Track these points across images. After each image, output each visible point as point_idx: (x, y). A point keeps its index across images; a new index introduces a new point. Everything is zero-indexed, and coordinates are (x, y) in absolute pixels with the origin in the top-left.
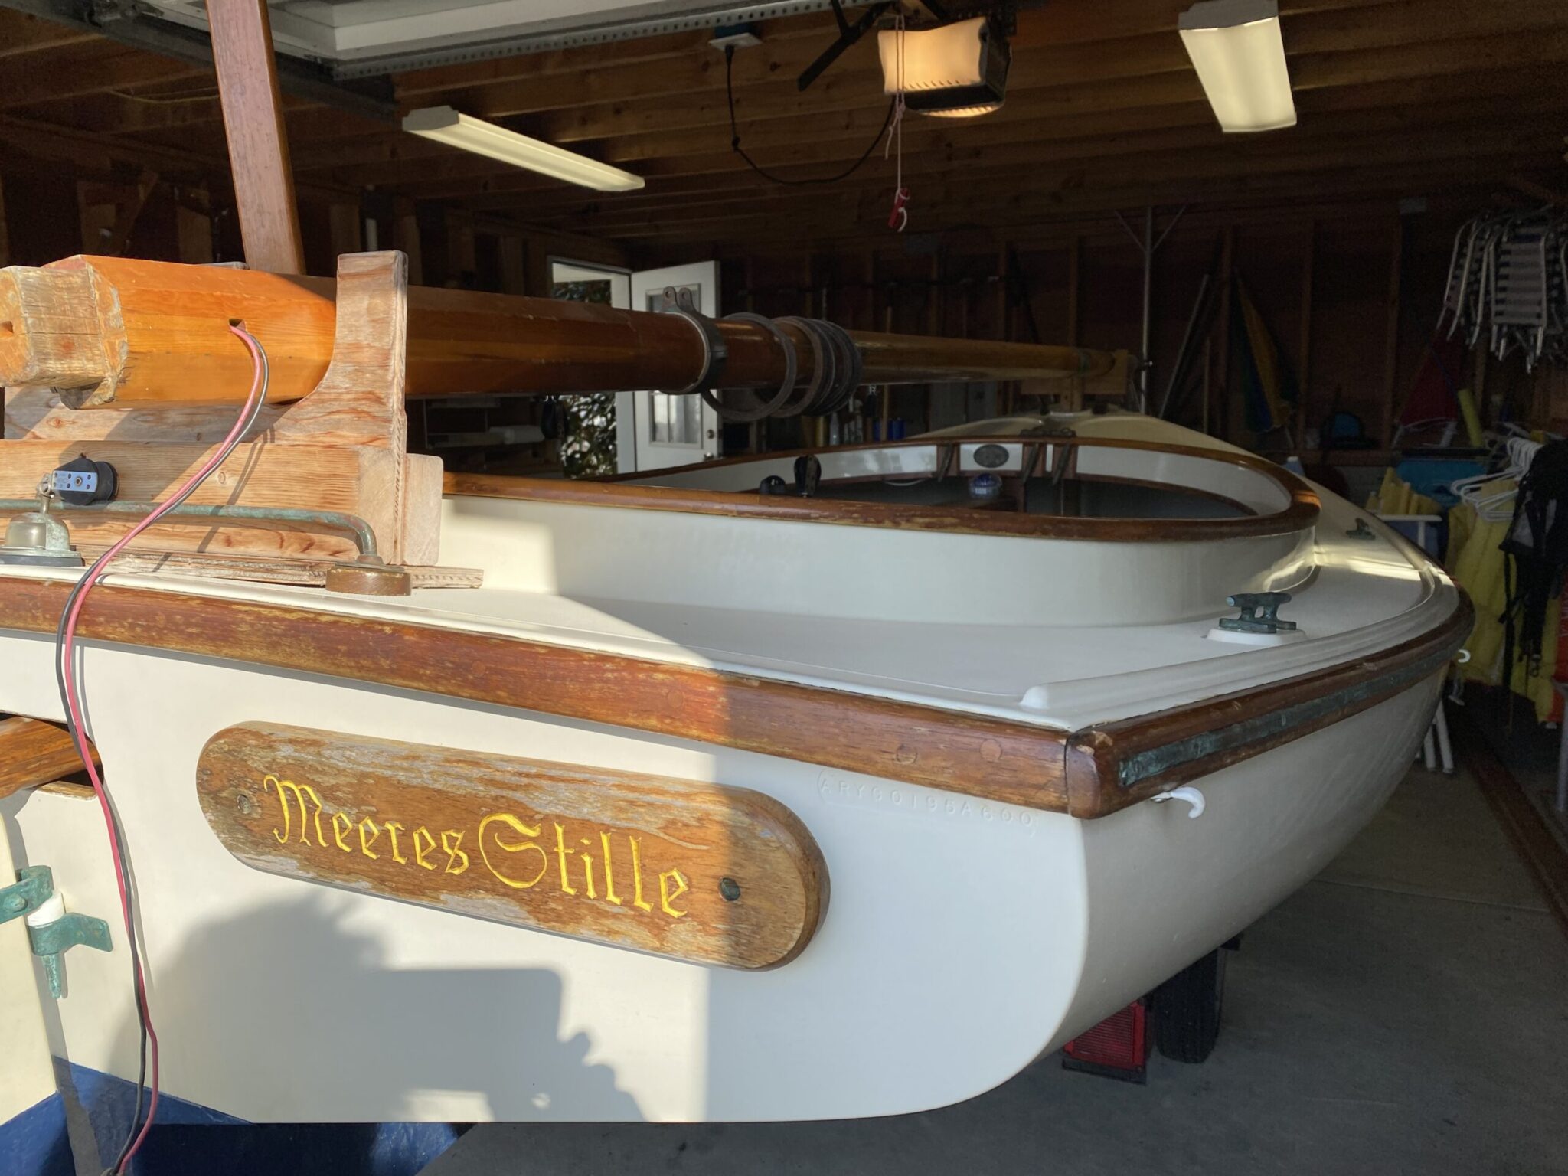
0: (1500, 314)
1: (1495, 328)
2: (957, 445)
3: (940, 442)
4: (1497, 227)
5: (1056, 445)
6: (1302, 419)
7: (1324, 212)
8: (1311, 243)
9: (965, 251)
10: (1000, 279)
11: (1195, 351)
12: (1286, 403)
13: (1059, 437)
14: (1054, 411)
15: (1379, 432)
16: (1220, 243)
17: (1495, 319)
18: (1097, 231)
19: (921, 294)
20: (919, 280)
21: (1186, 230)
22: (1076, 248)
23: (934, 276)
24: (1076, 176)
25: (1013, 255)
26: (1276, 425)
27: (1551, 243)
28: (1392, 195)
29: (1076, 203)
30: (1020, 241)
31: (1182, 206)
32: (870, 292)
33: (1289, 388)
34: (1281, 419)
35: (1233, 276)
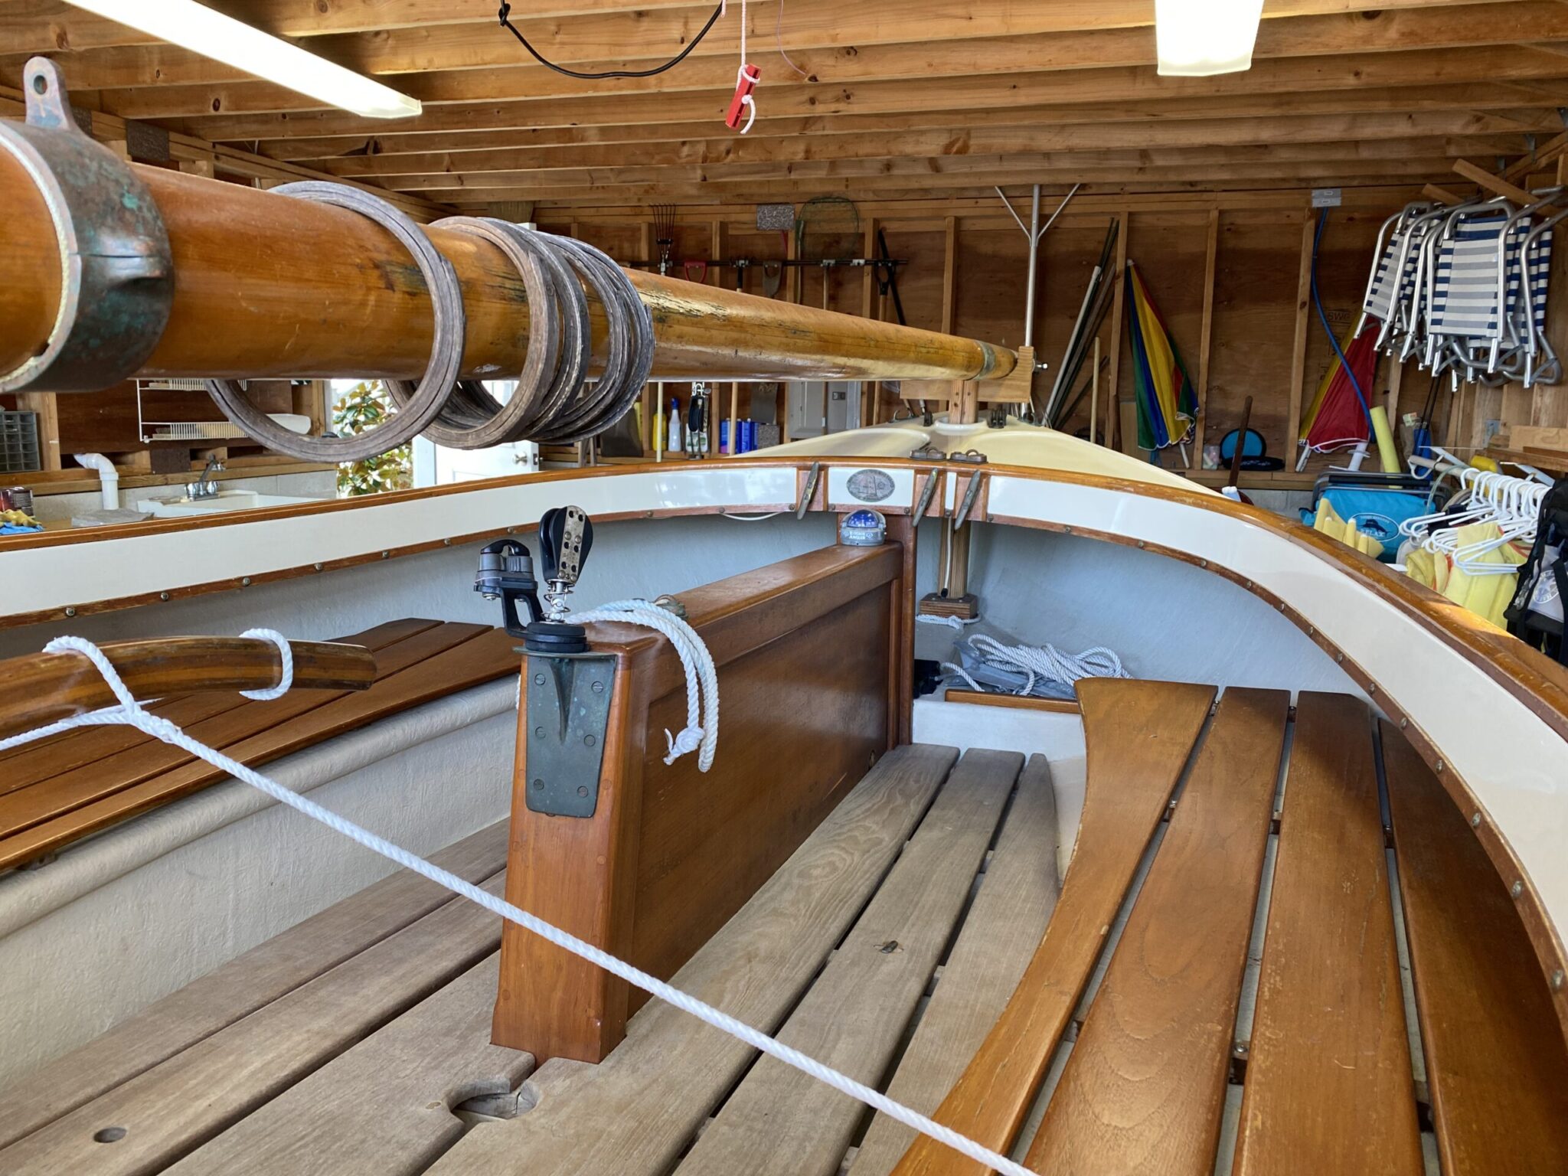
0: (1436, 322)
1: (1431, 339)
2: (823, 468)
3: (802, 463)
4: (1435, 222)
5: (960, 474)
6: (1200, 435)
7: (1230, 201)
8: (1215, 235)
9: (827, 228)
10: (866, 263)
11: (1082, 354)
12: (1183, 417)
13: (963, 462)
14: (941, 421)
15: (1284, 452)
16: (1113, 233)
17: (1430, 328)
18: (977, 212)
19: (775, 275)
20: (774, 258)
21: (1074, 215)
22: (952, 230)
23: (791, 256)
24: (957, 140)
25: (880, 236)
26: (1172, 441)
27: (1511, 240)
28: (1303, 185)
29: (958, 174)
30: (889, 219)
31: (1073, 185)
32: (717, 270)
33: (1187, 399)
34: (1178, 434)
35: (1127, 269)
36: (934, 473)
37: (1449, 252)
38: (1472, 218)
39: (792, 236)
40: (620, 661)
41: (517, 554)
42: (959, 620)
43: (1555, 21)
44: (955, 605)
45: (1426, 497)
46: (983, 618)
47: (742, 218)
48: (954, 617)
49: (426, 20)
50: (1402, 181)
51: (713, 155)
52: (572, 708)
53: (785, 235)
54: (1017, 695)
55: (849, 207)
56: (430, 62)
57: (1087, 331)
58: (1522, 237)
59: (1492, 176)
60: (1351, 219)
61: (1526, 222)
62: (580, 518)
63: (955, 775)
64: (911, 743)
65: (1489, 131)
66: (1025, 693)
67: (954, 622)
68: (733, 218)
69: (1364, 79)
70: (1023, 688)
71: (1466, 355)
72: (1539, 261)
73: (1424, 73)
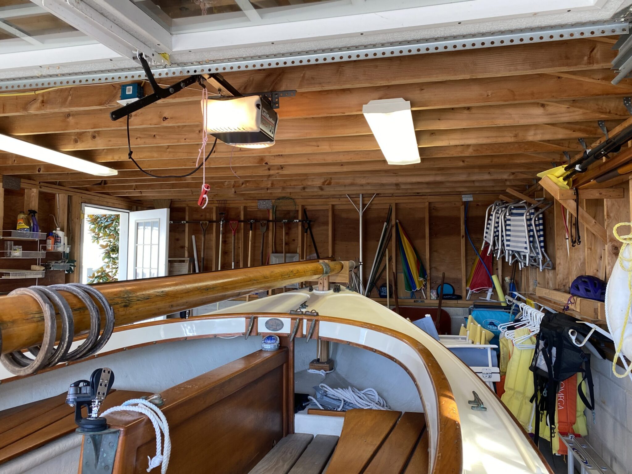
0: (508, 246)
1: (507, 251)
2: (256, 318)
3: (247, 315)
4: (504, 209)
5: (308, 320)
6: (428, 286)
7: (432, 199)
8: (428, 211)
9: (284, 208)
10: (299, 221)
11: (382, 255)
12: (421, 279)
13: (309, 315)
14: (316, 290)
15: (461, 292)
16: (390, 210)
17: (506, 248)
18: (340, 203)
19: (265, 225)
20: (264, 219)
21: (376, 204)
22: (331, 209)
23: (271, 218)
24: (327, 180)
25: (304, 211)
26: (418, 289)
27: (528, 217)
28: (458, 193)
29: (329, 191)
30: (307, 205)
31: (374, 194)
32: (242, 224)
33: (422, 272)
34: (420, 286)
35: (396, 224)
36: (298, 320)
37: (509, 220)
38: (516, 208)
39: (271, 211)
40: (122, 432)
41: (86, 385)
42: (324, 372)
43: (526, 146)
44: (323, 365)
45: (509, 312)
46: (335, 370)
47: (253, 205)
48: (322, 370)
49: (115, 146)
50: (493, 192)
51: (237, 185)
52: (101, 453)
53: (269, 211)
54: (336, 411)
55: (292, 201)
56: (120, 158)
57: (383, 246)
58: (532, 216)
59: (520, 194)
60: (478, 205)
61: (533, 211)
62: (109, 372)
63: (309, 448)
64: (294, 433)
65: (518, 178)
66: (339, 410)
67: (322, 373)
68: (248, 205)
69: (466, 163)
70: (339, 407)
71: (520, 257)
72: (539, 225)
73: (487, 161)
